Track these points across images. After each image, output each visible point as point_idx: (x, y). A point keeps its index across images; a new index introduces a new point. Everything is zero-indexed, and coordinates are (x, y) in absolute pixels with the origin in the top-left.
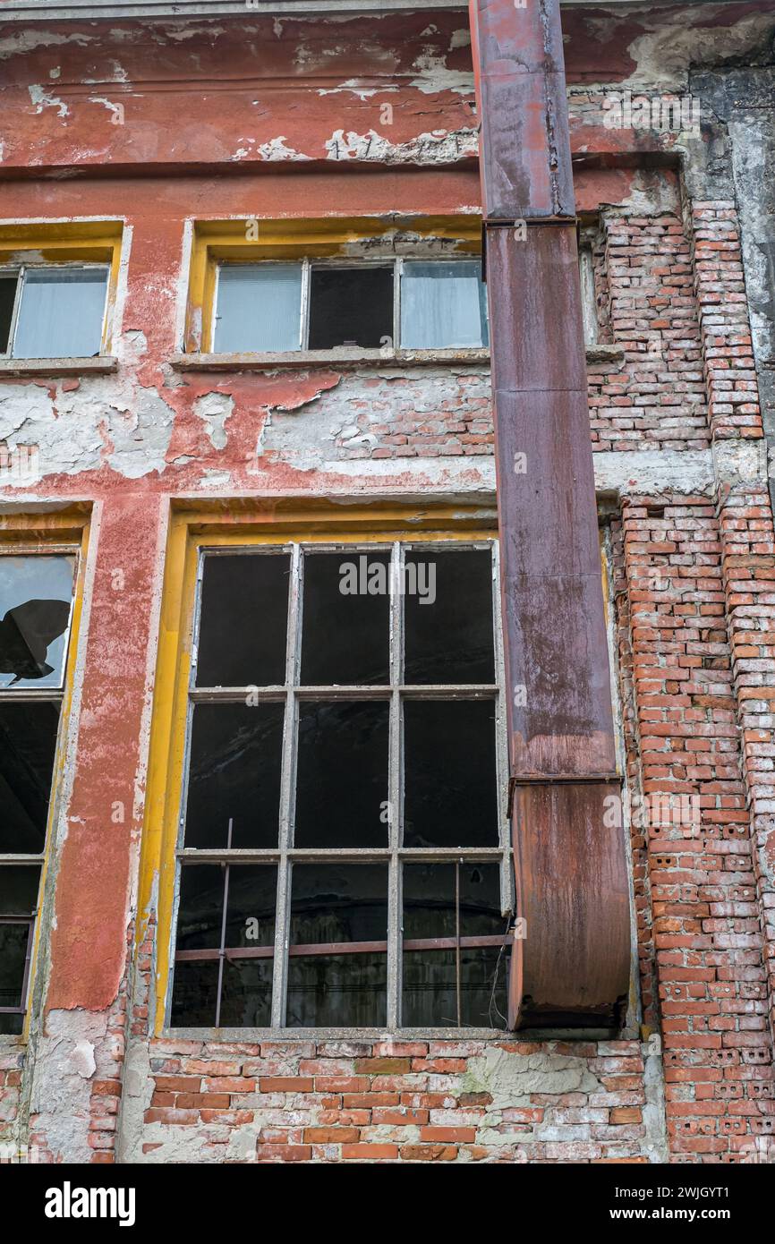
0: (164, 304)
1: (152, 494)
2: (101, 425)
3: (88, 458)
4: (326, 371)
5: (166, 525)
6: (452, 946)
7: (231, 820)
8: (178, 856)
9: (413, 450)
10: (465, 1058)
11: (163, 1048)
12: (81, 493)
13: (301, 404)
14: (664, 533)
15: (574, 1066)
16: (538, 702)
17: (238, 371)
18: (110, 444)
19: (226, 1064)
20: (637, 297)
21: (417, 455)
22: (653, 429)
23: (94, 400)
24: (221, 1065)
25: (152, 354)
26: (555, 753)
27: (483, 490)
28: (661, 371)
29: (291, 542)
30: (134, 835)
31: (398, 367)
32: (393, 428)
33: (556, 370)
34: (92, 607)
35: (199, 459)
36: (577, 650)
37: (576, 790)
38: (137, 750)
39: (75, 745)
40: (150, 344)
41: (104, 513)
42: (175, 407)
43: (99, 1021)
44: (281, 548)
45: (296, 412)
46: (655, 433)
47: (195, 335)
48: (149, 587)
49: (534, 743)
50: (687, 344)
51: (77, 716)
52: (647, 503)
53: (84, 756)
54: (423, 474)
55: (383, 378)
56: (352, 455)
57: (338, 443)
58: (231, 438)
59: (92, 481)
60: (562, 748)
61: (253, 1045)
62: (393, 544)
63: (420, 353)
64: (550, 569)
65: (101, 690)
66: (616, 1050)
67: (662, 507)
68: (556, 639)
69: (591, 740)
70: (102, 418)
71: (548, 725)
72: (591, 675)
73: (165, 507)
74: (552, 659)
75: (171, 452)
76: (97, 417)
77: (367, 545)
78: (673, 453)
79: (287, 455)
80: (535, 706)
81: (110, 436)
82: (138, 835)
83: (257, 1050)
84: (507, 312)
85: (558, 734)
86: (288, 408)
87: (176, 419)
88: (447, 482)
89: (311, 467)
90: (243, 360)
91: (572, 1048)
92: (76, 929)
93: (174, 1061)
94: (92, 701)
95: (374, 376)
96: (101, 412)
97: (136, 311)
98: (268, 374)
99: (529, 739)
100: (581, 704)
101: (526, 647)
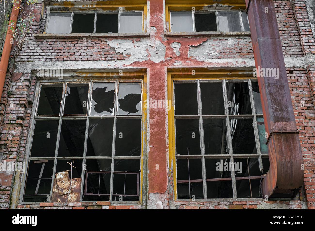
0: (160, 20)
1: (162, 66)
2: (147, 50)
3: (144, 58)
4: (204, 37)
5: (167, 74)
6: (248, 179)
7: (188, 148)
8: (176, 157)
9: (228, 56)
10: (256, 205)
11: (179, 203)
12: (144, 66)
13: (198, 45)
14: (294, 77)
15: (285, 206)
16: (276, 114)
17: (181, 37)
18: (150, 54)
19: (196, 207)
20: (281, 20)
21: (229, 58)
22: (288, 52)
23: (144, 44)
24: (194, 207)
25: (158, 32)
26: (282, 126)
27: (247, 66)
28: (289, 38)
29: (197, 80)
30: (167, 150)
31: (222, 36)
32: (222, 51)
33: (272, 34)
34: (150, 94)
35: (173, 58)
36: (284, 101)
37: (288, 135)
38: (165, 129)
39: (149, 128)
40: (157, 30)
41: (150, 71)
42: (166, 45)
43: (163, 196)
44: (194, 81)
45: (197, 47)
46: (289, 53)
47: (168, 28)
48: (164, 89)
49: (276, 124)
50: (294, 32)
51: (149, 121)
52: (288, 70)
53: (151, 131)
54: (231, 62)
55: (218, 39)
56: (212, 57)
57: (208, 55)
58: (181, 53)
59: (146, 63)
60: (283, 125)
61: (202, 202)
62: (223, 80)
63: (228, 33)
64: (275, 82)
65: (154, 115)
66: (295, 202)
67: (293, 71)
68: (279, 99)
69: (290, 123)
70: (147, 48)
71: (279, 119)
72: (288, 107)
73: (166, 70)
74: (278, 103)
75: (166, 56)
76: (146, 48)
77: (217, 80)
78: (294, 58)
79: (196, 58)
80: (275, 115)
81: (150, 52)
82: (168, 150)
83: (203, 203)
84: (258, 20)
85: (282, 121)
86: (195, 46)
87: (166, 48)
88: (237, 64)
89: (202, 60)
90: (183, 34)
91: (283, 202)
92: (154, 173)
93: (182, 206)
94: (152, 117)
95: (216, 38)
96: (147, 46)
97: (153, 22)
98: (189, 38)
99: (275, 123)
100: (287, 114)
101: (271, 101)
